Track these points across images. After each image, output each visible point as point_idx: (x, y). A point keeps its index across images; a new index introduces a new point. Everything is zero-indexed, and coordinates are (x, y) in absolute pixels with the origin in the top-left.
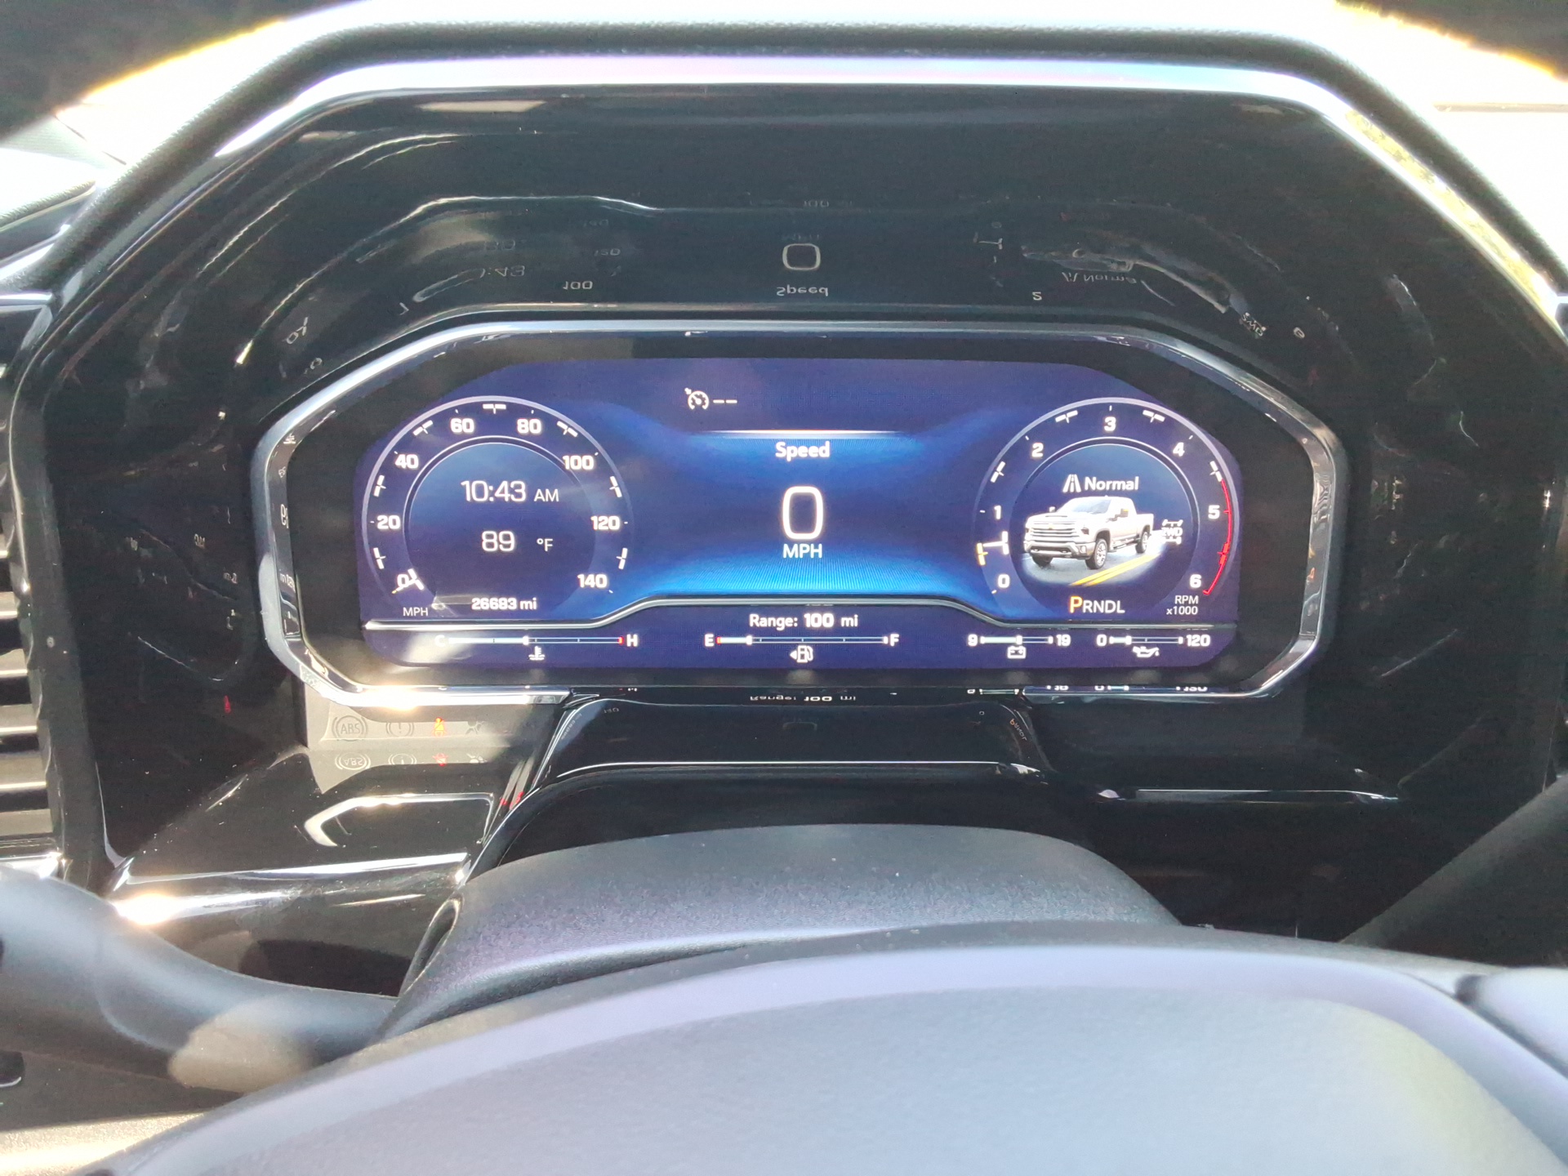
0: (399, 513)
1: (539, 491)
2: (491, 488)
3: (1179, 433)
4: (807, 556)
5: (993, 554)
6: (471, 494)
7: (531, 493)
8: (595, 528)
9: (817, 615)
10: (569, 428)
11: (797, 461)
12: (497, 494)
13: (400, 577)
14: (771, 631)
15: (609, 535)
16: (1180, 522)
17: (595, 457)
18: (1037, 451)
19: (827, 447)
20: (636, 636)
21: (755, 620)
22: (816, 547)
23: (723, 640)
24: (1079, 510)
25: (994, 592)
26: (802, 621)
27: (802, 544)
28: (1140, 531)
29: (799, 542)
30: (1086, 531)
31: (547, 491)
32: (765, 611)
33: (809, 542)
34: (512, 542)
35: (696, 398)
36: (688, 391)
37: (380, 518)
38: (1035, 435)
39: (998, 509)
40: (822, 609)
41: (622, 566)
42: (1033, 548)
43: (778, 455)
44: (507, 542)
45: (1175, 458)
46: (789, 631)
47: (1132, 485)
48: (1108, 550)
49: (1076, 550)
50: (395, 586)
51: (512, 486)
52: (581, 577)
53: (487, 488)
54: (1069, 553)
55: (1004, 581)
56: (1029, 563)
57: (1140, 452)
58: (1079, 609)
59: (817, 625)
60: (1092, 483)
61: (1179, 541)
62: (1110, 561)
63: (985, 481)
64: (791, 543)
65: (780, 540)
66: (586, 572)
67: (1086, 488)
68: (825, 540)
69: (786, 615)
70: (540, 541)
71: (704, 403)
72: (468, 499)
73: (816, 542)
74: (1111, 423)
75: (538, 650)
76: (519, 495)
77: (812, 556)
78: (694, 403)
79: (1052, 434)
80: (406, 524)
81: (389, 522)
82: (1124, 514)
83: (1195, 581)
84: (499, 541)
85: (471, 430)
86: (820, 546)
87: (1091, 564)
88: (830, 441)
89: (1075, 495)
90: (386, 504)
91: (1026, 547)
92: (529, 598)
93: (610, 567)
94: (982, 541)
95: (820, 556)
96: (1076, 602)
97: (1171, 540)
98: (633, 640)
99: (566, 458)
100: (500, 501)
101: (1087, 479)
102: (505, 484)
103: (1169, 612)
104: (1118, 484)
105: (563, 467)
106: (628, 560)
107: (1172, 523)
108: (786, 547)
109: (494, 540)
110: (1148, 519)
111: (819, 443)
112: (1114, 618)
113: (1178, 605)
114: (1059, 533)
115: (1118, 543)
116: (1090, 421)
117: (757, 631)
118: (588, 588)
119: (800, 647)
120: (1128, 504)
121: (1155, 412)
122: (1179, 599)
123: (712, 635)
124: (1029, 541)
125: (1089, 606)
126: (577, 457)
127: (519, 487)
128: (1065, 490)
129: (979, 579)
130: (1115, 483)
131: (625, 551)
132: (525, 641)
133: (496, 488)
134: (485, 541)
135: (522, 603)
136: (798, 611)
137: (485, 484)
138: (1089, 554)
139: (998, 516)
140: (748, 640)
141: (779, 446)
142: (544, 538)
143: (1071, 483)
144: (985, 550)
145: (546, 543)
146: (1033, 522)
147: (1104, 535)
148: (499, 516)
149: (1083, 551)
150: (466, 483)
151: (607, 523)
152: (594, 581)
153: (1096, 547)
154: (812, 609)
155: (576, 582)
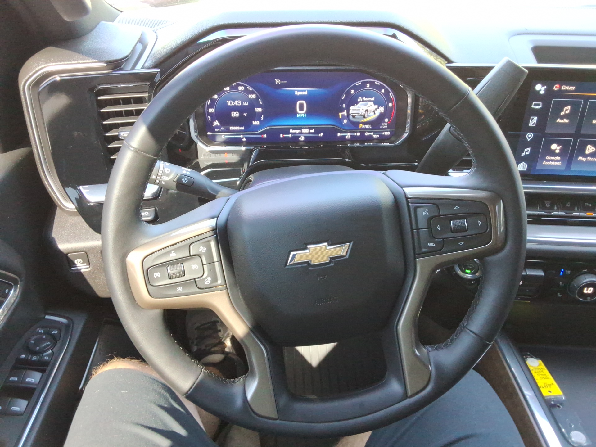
0: (214, 108)
1: (244, 103)
2: (233, 102)
3: (382, 87)
4: (302, 116)
5: (343, 116)
6: (229, 104)
7: (242, 103)
8: (256, 111)
9: (305, 130)
10: (250, 88)
11: (300, 95)
12: (235, 104)
13: (214, 122)
14: (295, 133)
15: (259, 113)
16: (383, 107)
17: (256, 95)
18: (352, 92)
19: (307, 91)
20: (265, 135)
22: (304, 114)
23: (285, 135)
24: (361, 105)
25: (343, 124)
26: (301, 131)
27: (301, 114)
28: (375, 109)
29: (301, 113)
30: (363, 110)
31: (245, 103)
32: (294, 129)
33: (303, 113)
34: (238, 114)
35: (278, 81)
36: (276, 80)
37: (209, 109)
38: (352, 88)
39: (344, 105)
40: (306, 128)
41: (262, 119)
42: (352, 113)
43: (296, 94)
44: (237, 114)
45: (382, 93)
46: (299, 133)
47: (373, 99)
48: (368, 114)
49: (361, 114)
50: (213, 124)
51: (238, 102)
52: (253, 122)
53: (232, 102)
54: (359, 115)
55: (345, 121)
56: (351, 117)
57: (375, 91)
58: (361, 127)
59: (305, 132)
60: (364, 99)
61: (383, 111)
62: (368, 116)
63: (341, 99)
65: (296, 113)
66: (254, 121)
68: (307, 113)
69: (298, 130)
70: (244, 114)
71: (279, 82)
72: (228, 105)
74: (368, 85)
75: (244, 138)
76: (239, 104)
77: (304, 116)
78: (277, 82)
79: (355, 88)
80: (215, 110)
81: (211, 110)
82: (371, 105)
83: (386, 120)
84: (235, 114)
85: (229, 89)
86: (305, 114)
87: (364, 117)
88: (307, 90)
89: (361, 102)
90: (211, 106)
91: (350, 113)
92: (242, 127)
93: (259, 120)
94: (341, 112)
95: (305, 116)
96: (361, 125)
97: (381, 111)
98: (265, 136)
99: (249, 95)
100: (235, 105)
101: (363, 98)
102: (236, 101)
103: (381, 127)
104: (370, 99)
105: (248, 97)
106: (264, 118)
107: (381, 107)
108: (298, 114)
109: (234, 114)
110: (377, 106)
111: (305, 91)
112: (369, 129)
113: (383, 126)
114: (357, 110)
115: (370, 112)
116: (364, 85)
117: (292, 134)
118: (255, 125)
119: (301, 137)
120: (372, 103)
121: (378, 83)
122: (383, 124)
123: (282, 134)
124: (351, 112)
125: (364, 126)
126: (252, 95)
127: (239, 102)
128: (358, 100)
129: (341, 121)
130: (369, 99)
131: (263, 116)
132: (242, 136)
133: (234, 102)
134: (232, 114)
135: (241, 128)
136: (300, 129)
137: (232, 101)
138: (364, 115)
139: (344, 107)
140: (290, 135)
141: (296, 92)
142: (245, 113)
143: (360, 99)
144: (341, 114)
145: (245, 114)
146: (352, 108)
147: (367, 111)
148: (235, 108)
149: (362, 114)
150: (228, 101)
151: (258, 110)
152: (256, 123)
153: (365, 113)
154: (304, 128)
155: (252, 123)
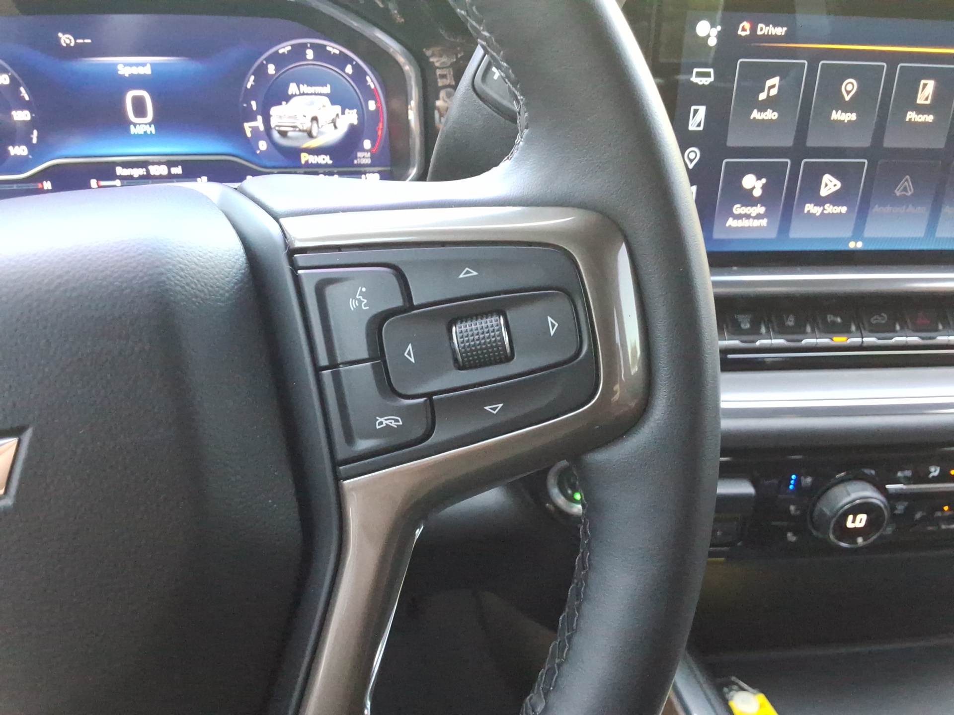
3: (347, 60)
4: (145, 132)
5: (255, 130)
8: (14, 118)
9: (156, 167)
11: (132, 76)
14: (130, 177)
15: (23, 123)
16: (355, 111)
18: (271, 69)
19: (149, 66)
20: (49, 183)
21: (120, 171)
22: (150, 127)
23: (102, 183)
24: (299, 104)
25: (258, 152)
26: (148, 171)
27: (142, 125)
28: (334, 116)
29: (140, 124)
30: (305, 116)
32: (126, 165)
33: (146, 124)
35: (66, 39)
36: (60, 35)
38: (270, 60)
39: (253, 103)
40: (159, 163)
41: (34, 141)
42: (277, 126)
43: (120, 72)
45: (347, 74)
46: (142, 177)
47: (327, 89)
48: (318, 127)
49: (301, 128)
52: (10, 148)
54: (297, 129)
55: (263, 145)
56: (276, 135)
57: (329, 69)
58: (307, 162)
59: (157, 173)
60: (304, 88)
61: (355, 122)
62: (320, 134)
63: (243, 89)
64: (135, 125)
65: (127, 123)
66: (13, 145)
67: (302, 92)
68: (155, 122)
69: (138, 167)
71: (71, 42)
73: (150, 124)
74: (310, 54)
77: (149, 132)
78: (65, 41)
79: (277, 59)
82: (324, 106)
83: (367, 144)
86: (153, 126)
87: (310, 135)
88: (150, 64)
89: (296, 95)
91: (272, 125)
93: (27, 142)
94: (247, 121)
95: (154, 132)
96: (305, 157)
97: (352, 121)
98: (48, 186)
101: (301, 86)
103: (355, 162)
104: (319, 89)
106: (38, 138)
107: (351, 111)
108: (132, 127)
110: (338, 109)
111: (144, 65)
112: (326, 165)
113: (360, 158)
114: (290, 117)
115: (324, 123)
116: (298, 53)
117: (122, 178)
118: (15, 155)
120: (326, 100)
121: (333, 48)
122: (360, 154)
123: (95, 181)
124: (274, 122)
125: (313, 159)
128: (290, 92)
129: (249, 144)
130: (317, 88)
131: (35, 132)
136: (144, 164)
138: (308, 129)
139: (254, 108)
140: (118, 183)
141: (120, 67)
143: (293, 88)
144: (249, 127)
146: (275, 111)
147: (315, 119)
149: (305, 128)
151: (21, 116)
152: (19, 151)
153: (312, 125)
154: (153, 163)
155: (8, 152)
